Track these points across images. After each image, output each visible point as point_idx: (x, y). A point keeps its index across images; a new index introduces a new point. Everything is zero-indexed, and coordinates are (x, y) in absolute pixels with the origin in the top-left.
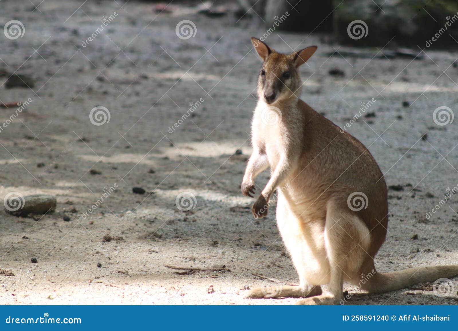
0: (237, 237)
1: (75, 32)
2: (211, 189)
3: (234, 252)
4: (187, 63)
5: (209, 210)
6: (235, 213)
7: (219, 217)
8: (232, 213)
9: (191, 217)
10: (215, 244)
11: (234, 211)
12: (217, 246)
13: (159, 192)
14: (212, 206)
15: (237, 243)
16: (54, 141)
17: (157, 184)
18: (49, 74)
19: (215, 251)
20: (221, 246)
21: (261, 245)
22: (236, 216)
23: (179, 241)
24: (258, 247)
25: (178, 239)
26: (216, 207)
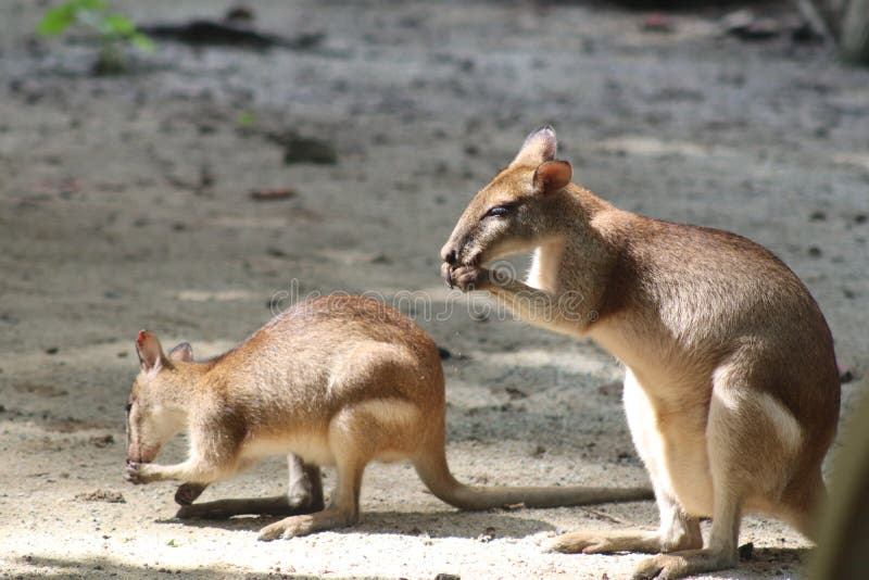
0: (590, 439)
1: (467, 66)
2: (582, 352)
3: (571, 468)
4: (656, 123)
5: (561, 390)
6: (606, 398)
7: (572, 405)
8: (602, 397)
9: (517, 403)
10: (539, 453)
11: (606, 394)
12: (541, 457)
13: (478, 356)
14: (567, 383)
15: (586, 451)
16: (324, 260)
17: (483, 341)
18: (380, 140)
19: (534, 466)
20: (550, 457)
21: (630, 457)
22: (607, 403)
23: (474, 445)
24: (625, 460)
25: (474, 442)
26: (574, 386)
